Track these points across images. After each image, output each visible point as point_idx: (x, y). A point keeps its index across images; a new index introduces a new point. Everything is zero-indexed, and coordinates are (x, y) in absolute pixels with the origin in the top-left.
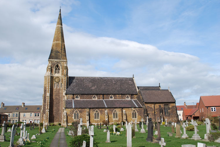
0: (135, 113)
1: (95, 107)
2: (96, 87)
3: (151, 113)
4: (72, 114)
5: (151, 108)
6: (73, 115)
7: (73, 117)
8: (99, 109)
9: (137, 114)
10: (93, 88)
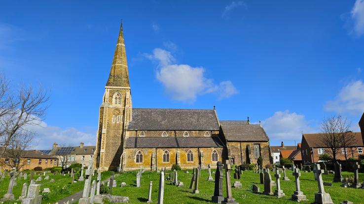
0: (217, 154)
1: (164, 146)
2: (166, 121)
3: (237, 155)
4: (133, 156)
5: (237, 148)
6: (135, 157)
7: (135, 160)
8: (168, 149)
9: (218, 155)
10: (163, 123)
